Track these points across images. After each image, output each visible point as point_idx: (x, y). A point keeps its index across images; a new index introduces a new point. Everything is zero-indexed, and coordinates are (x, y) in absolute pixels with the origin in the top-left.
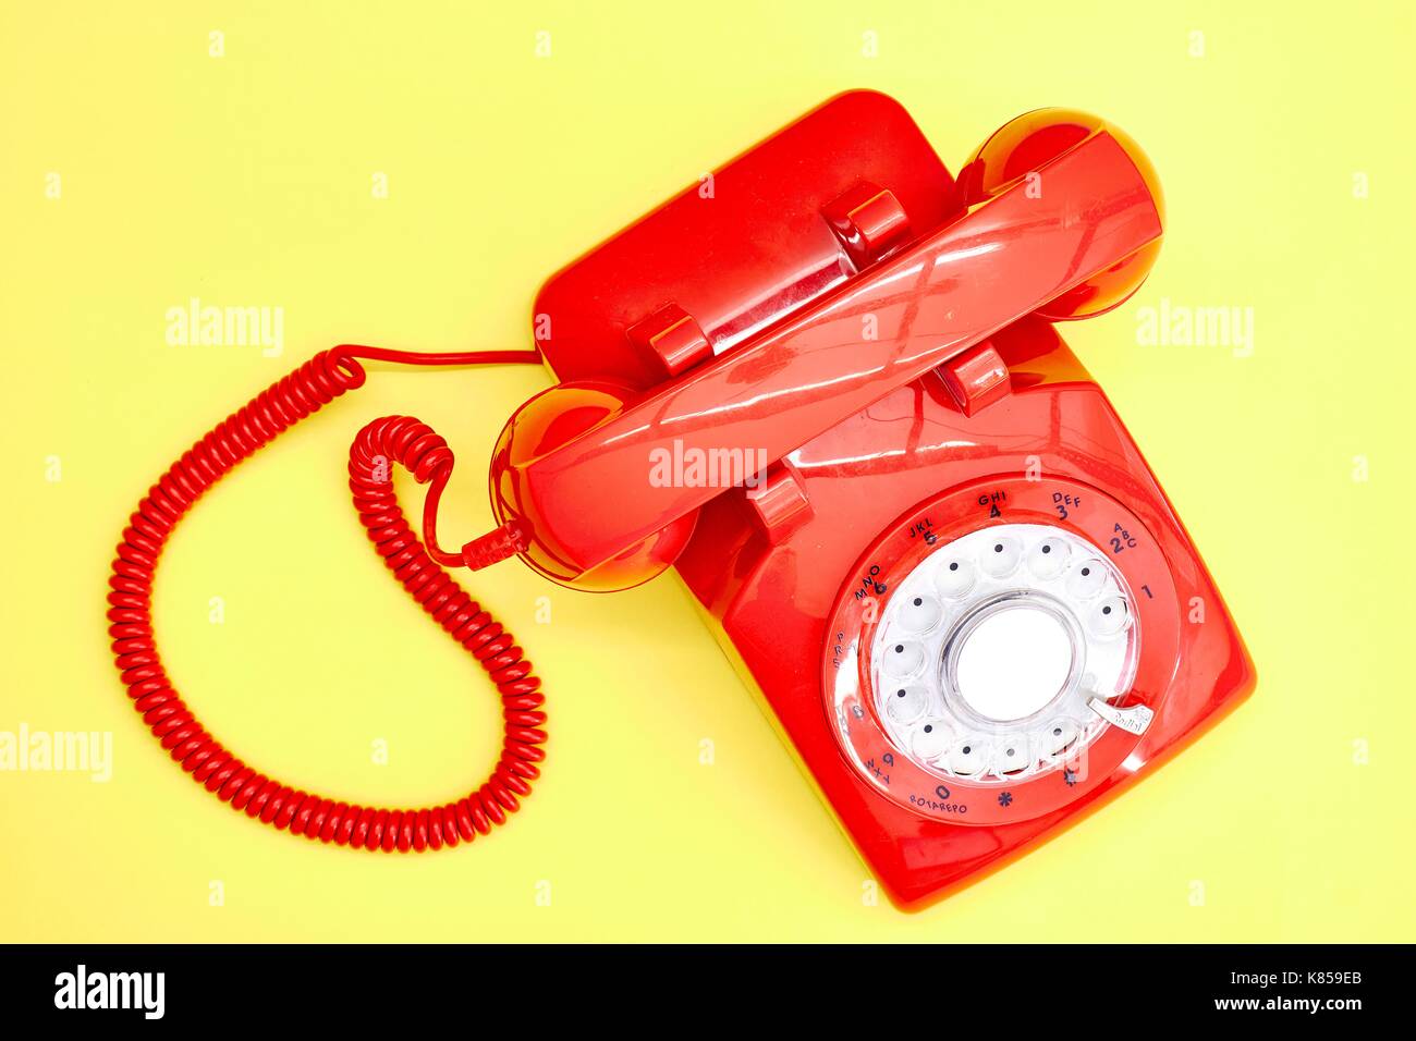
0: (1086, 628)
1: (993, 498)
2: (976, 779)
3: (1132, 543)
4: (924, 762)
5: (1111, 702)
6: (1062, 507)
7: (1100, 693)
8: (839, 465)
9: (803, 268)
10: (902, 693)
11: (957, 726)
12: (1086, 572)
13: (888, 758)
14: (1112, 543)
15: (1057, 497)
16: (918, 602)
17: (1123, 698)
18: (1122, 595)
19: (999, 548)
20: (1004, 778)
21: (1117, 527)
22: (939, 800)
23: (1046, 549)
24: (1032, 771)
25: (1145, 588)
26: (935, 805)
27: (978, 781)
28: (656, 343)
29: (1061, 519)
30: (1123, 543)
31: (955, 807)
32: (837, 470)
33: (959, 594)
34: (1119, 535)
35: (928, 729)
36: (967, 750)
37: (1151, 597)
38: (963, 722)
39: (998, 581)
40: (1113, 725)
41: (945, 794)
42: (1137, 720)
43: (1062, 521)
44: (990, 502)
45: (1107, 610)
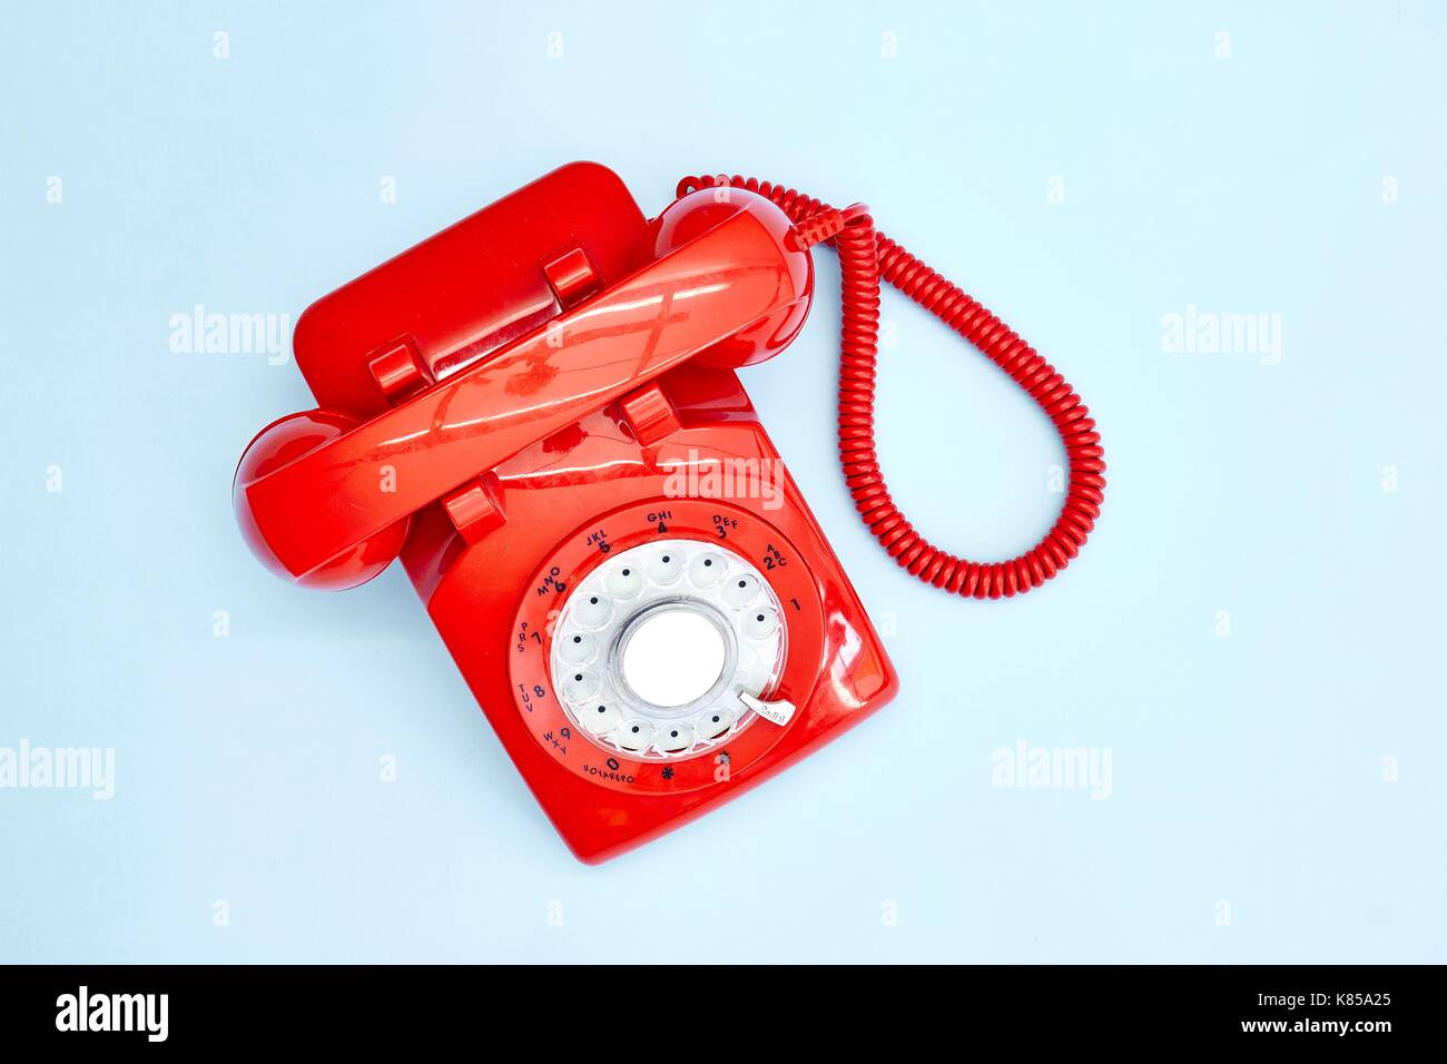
0: (738, 633)
1: (661, 517)
2: (641, 755)
3: (783, 562)
4: (597, 738)
5: (762, 697)
6: (722, 528)
7: (750, 687)
8: (528, 479)
9: (520, 310)
10: (579, 678)
11: (626, 710)
12: (742, 584)
13: (565, 732)
14: (765, 561)
15: (717, 519)
16: (594, 601)
17: (772, 694)
18: (775, 607)
19: (666, 559)
20: (666, 755)
21: (770, 548)
22: (609, 771)
23: (708, 563)
24: (689, 753)
25: (794, 601)
26: (606, 775)
27: (642, 756)
28: (374, 366)
29: (721, 538)
30: (775, 561)
31: (623, 777)
32: (527, 483)
33: (628, 595)
34: (771, 554)
35: (602, 709)
36: (635, 730)
37: (799, 609)
38: (628, 705)
39: (664, 588)
40: (761, 718)
41: (615, 766)
42: (783, 712)
43: (722, 539)
44: (658, 521)
45: (761, 618)
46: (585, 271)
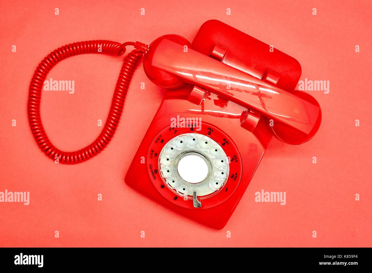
0: (210, 181)
2: (163, 177)
3: (235, 180)
4: (160, 163)
6: (234, 159)
10: (172, 149)
11: (172, 166)
12: (223, 173)
13: (156, 154)
14: (232, 175)
15: (235, 156)
16: (194, 140)
18: (222, 185)
19: (216, 150)
20: (167, 183)
21: (237, 174)
22: (154, 171)
23: (222, 161)
25: (227, 189)
26: (152, 171)
30: (234, 178)
34: (235, 175)
35: (168, 160)
36: (168, 171)
37: (226, 191)
39: (209, 155)
41: (156, 172)
42: (197, 205)
43: (231, 161)
44: (225, 142)
45: (217, 183)
46: (275, 82)
